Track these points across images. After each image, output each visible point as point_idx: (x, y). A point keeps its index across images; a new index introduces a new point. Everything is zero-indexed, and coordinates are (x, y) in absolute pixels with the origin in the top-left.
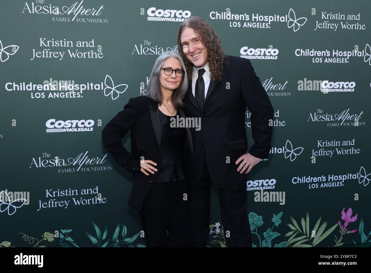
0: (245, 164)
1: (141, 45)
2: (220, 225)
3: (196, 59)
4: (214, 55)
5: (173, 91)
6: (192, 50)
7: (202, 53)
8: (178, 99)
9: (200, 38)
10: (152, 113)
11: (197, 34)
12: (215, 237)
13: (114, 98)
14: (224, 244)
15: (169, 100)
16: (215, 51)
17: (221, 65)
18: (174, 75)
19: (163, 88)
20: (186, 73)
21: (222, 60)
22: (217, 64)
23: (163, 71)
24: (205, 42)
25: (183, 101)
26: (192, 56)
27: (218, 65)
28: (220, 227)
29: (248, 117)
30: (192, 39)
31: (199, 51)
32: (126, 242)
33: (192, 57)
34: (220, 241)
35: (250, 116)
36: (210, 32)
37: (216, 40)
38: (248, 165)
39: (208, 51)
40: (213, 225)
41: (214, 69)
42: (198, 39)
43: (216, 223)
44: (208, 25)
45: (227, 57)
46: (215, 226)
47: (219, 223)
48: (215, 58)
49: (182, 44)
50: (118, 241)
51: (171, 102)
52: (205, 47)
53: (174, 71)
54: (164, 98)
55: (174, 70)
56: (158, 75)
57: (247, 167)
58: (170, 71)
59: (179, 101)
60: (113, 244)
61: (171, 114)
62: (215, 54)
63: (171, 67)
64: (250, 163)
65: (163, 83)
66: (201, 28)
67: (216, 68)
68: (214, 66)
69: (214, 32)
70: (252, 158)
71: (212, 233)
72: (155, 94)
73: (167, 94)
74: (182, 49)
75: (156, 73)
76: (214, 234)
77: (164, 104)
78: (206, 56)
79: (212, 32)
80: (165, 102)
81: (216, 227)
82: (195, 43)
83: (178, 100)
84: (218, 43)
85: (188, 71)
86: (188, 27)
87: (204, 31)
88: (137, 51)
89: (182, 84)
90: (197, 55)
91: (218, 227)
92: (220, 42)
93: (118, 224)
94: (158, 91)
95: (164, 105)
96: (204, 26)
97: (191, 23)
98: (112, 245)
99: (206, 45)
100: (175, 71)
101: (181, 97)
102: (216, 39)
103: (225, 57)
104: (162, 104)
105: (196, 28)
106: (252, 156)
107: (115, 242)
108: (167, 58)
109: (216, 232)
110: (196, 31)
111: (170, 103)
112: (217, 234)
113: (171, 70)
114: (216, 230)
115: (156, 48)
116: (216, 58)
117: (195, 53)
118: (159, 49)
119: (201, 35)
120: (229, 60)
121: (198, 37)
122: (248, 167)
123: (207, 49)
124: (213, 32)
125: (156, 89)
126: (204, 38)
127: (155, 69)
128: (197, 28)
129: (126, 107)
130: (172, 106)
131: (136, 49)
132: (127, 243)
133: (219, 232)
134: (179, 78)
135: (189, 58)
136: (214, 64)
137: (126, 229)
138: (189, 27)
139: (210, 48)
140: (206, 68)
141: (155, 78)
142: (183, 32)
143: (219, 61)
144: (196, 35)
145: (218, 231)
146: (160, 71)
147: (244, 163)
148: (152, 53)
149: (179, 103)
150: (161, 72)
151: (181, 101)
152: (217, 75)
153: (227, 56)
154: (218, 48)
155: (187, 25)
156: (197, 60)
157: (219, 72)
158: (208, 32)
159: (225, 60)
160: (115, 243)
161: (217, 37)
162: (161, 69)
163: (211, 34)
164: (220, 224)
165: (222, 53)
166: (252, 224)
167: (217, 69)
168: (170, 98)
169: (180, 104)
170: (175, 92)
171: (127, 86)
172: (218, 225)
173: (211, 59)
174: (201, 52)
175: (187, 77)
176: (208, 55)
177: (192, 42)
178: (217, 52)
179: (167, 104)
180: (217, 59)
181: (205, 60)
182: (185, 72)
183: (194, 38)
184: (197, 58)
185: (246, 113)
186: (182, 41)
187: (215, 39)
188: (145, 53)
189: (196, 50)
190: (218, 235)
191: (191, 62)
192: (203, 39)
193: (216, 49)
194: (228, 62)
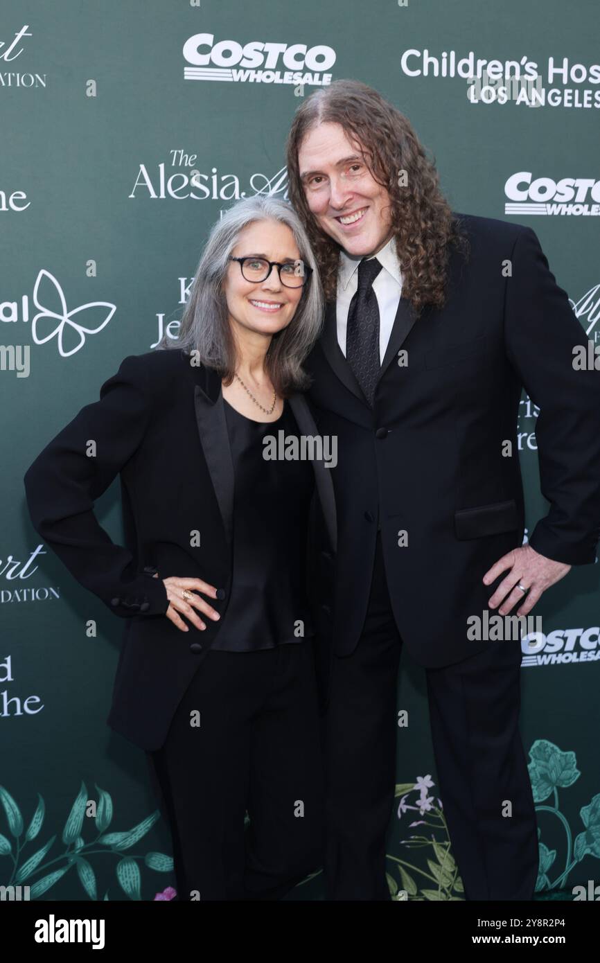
0: (518, 584)
1: (162, 166)
2: (431, 784)
3: (352, 229)
4: (416, 218)
5: (270, 338)
6: (338, 201)
7: (373, 210)
8: (288, 360)
9: (368, 158)
10: (201, 410)
11: (356, 144)
12: (414, 824)
13: (65, 351)
14: (445, 847)
15: (257, 365)
16: (418, 201)
17: (441, 248)
18: (273, 281)
19: (237, 324)
20: (315, 275)
21: (442, 233)
22: (426, 248)
23: (236, 267)
24: (384, 171)
25: (304, 366)
26: (338, 219)
27: (430, 250)
28: (431, 792)
29: (528, 415)
30: (339, 163)
31: (364, 203)
32: (109, 847)
33: (340, 222)
34: (431, 840)
35: (536, 410)
36: (401, 136)
37: (420, 164)
38: (527, 587)
39: (393, 204)
40: (409, 785)
41: (416, 264)
42: (360, 161)
43: (419, 779)
44: (391, 111)
45: (459, 220)
46: (416, 787)
47: (428, 777)
48: (420, 225)
49: (305, 180)
50: (80, 843)
51: (264, 371)
52: (385, 192)
53: (275, 269)
54: (241, 359)
55: (273, 264)
56: (219, 281)
57: (523, 594)
58: (260, 266)
59: (292, 364)
60: (66, 854)
61: (266, 413)
62: (419, 214)
63: (264, 255)
64: (533, 579)
65: (237, 307)
66: (370, 124)
67: (421, 262)
68: (417, 253)
69: (411, 133)
70: (539, 564)
71: (404, 811)
72: (209, 346)
73: (250, 348)
74: (303, 195)
75: (211, 273)
76: (414, 815)
77: (239, 379)
78: (386, 219)
79: (407, 137)
80: (243, 371)
81: (419, 792)
82: (349, 177)
83: (286, 364)
84: (426, 174)
85: (322, 271)
86: (324, 121)
87: (378, 133)
88: (147, 187)
89: (303, 310)
90: (357, 217)
91: (424, 792)
92: (432, 170)
93: (83, 786)
94: (220, 334)
95: (240, 383)
96: (381, 117)
97: (335, 106)
98: (62, 857)
99: (388, 181)
100: (280, 266)
101: (298, 354)
102: (420, 159)
103: (453, 219)
104: (235, 379)
105: (352, 124)
106: (540, 556)
107: (73, 846)
108: (251, 222)
109: (419, 807)
110: (353, 134)
111: (260, 375)
112: (422, 813)
113: (263, 264)
114: (418, 802)
115: (215, 178)
116: (423, 225)
117: (348, 211)
118: (223, 178)
119: (371, 149)
120: (466, 233)
121: (359, 155)
122: (527, 592)
123: (393, 198)
124: (408, 135)
125: (212, 328)
126: (380, 159)
127: (211, 261)
128: (358, 124)
129: (107, 388)
130: (268, 386)
131: (142, 179)
132: (112, 851)
133: (429, 807)
134: (292, 291)
135: (327, 226)
136: (416, 246)
137: (109, 802)
138: (326, 120)
139: (401, 193)
140: (388, 259)
141: (209, 292)
142: (307, 136)
143: (432, 237)
144: (355, 148)
145: (425, 804)
146: (228, 268)
147: (511, 579)
148: (201, 193)
149: (291, 376)
150: (230, 270)
151: (298, 367)
152: (426, 285)
153: (460, 216)
154: (427, 192)
155: (320, 112)
156: (358, 234)
157: (436, 273)
158: (392, 136)
159: (453, 230)
160: (70, 850)
161: (421, 154)
162: (231, 258)
163: (405, 145)
164: (431, 780)
165: (441, 210)
166: (541, 781)
167: (427, 265)
168: (262, 360)
169: (295, 376)
170: (279, 341)
171: (111, 309)
172: (425, 783)
173: (404, 232)
174: (368, 207)
175: (320, 288)
176: (393, 218)
177: (341, 172)
178: (423, 205)
179: (250, 379)
180: (426, 227)
181: (385, 232)
182: (312, 270)
183: (348, 160)
184: (355, 227)
185: (522, 402)
186: (304, 169)
187: (415, 160)
188: (175, 193)
189: (350, 199)
190: (426, 817)
191: (336, 239)
192: (375, 161)
193: (423, 193)
194: (464, 236)
